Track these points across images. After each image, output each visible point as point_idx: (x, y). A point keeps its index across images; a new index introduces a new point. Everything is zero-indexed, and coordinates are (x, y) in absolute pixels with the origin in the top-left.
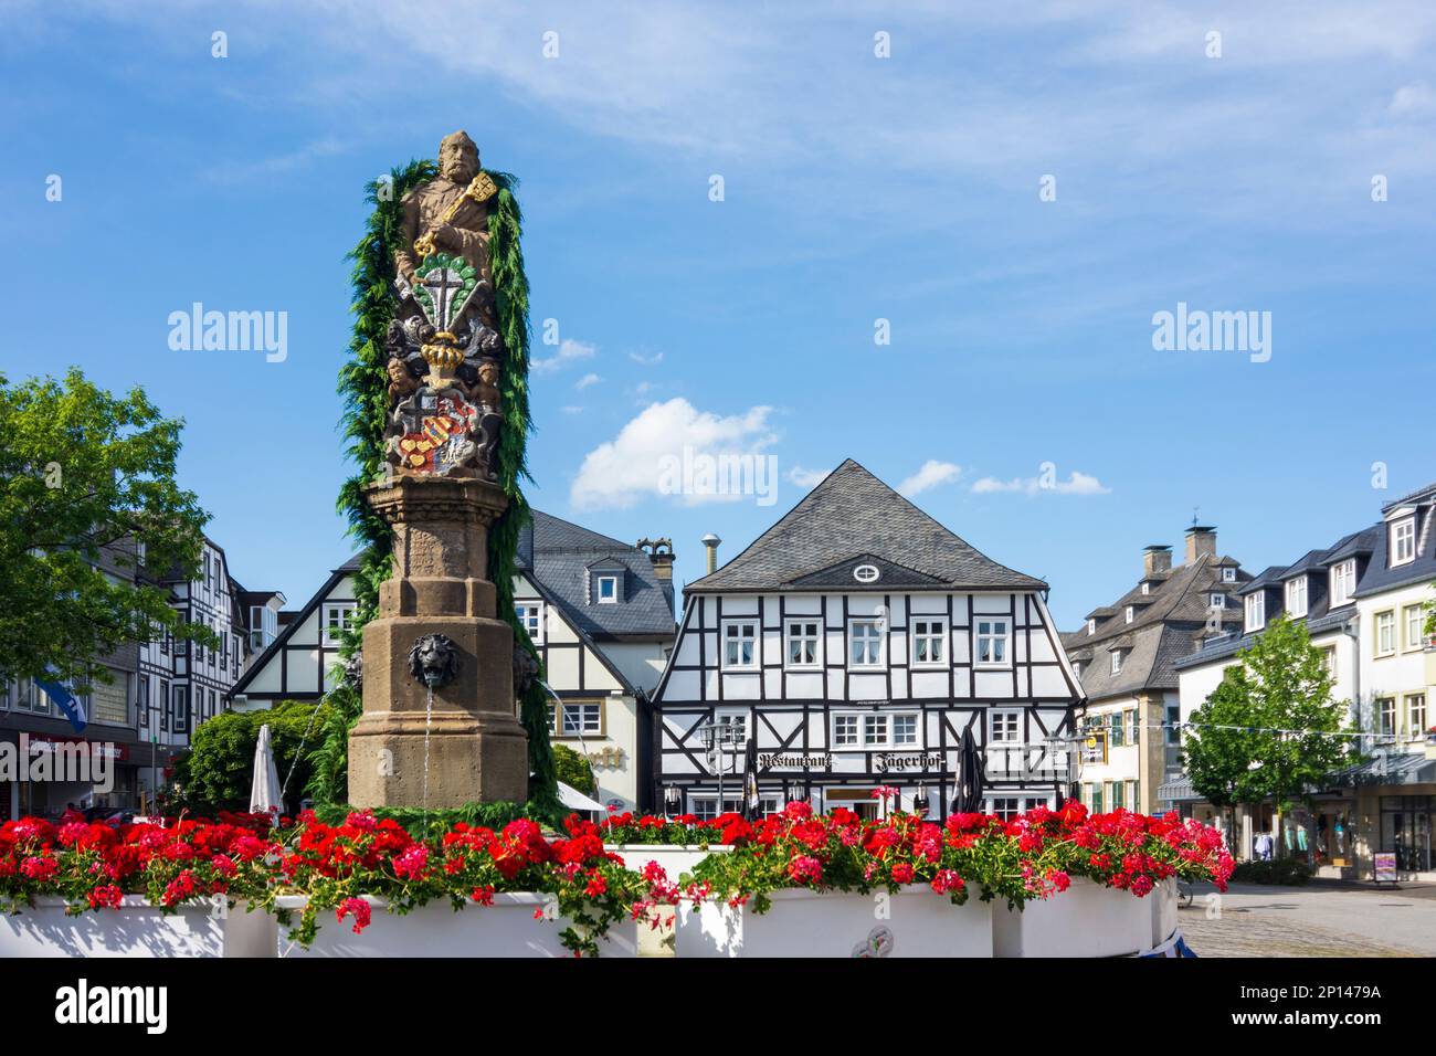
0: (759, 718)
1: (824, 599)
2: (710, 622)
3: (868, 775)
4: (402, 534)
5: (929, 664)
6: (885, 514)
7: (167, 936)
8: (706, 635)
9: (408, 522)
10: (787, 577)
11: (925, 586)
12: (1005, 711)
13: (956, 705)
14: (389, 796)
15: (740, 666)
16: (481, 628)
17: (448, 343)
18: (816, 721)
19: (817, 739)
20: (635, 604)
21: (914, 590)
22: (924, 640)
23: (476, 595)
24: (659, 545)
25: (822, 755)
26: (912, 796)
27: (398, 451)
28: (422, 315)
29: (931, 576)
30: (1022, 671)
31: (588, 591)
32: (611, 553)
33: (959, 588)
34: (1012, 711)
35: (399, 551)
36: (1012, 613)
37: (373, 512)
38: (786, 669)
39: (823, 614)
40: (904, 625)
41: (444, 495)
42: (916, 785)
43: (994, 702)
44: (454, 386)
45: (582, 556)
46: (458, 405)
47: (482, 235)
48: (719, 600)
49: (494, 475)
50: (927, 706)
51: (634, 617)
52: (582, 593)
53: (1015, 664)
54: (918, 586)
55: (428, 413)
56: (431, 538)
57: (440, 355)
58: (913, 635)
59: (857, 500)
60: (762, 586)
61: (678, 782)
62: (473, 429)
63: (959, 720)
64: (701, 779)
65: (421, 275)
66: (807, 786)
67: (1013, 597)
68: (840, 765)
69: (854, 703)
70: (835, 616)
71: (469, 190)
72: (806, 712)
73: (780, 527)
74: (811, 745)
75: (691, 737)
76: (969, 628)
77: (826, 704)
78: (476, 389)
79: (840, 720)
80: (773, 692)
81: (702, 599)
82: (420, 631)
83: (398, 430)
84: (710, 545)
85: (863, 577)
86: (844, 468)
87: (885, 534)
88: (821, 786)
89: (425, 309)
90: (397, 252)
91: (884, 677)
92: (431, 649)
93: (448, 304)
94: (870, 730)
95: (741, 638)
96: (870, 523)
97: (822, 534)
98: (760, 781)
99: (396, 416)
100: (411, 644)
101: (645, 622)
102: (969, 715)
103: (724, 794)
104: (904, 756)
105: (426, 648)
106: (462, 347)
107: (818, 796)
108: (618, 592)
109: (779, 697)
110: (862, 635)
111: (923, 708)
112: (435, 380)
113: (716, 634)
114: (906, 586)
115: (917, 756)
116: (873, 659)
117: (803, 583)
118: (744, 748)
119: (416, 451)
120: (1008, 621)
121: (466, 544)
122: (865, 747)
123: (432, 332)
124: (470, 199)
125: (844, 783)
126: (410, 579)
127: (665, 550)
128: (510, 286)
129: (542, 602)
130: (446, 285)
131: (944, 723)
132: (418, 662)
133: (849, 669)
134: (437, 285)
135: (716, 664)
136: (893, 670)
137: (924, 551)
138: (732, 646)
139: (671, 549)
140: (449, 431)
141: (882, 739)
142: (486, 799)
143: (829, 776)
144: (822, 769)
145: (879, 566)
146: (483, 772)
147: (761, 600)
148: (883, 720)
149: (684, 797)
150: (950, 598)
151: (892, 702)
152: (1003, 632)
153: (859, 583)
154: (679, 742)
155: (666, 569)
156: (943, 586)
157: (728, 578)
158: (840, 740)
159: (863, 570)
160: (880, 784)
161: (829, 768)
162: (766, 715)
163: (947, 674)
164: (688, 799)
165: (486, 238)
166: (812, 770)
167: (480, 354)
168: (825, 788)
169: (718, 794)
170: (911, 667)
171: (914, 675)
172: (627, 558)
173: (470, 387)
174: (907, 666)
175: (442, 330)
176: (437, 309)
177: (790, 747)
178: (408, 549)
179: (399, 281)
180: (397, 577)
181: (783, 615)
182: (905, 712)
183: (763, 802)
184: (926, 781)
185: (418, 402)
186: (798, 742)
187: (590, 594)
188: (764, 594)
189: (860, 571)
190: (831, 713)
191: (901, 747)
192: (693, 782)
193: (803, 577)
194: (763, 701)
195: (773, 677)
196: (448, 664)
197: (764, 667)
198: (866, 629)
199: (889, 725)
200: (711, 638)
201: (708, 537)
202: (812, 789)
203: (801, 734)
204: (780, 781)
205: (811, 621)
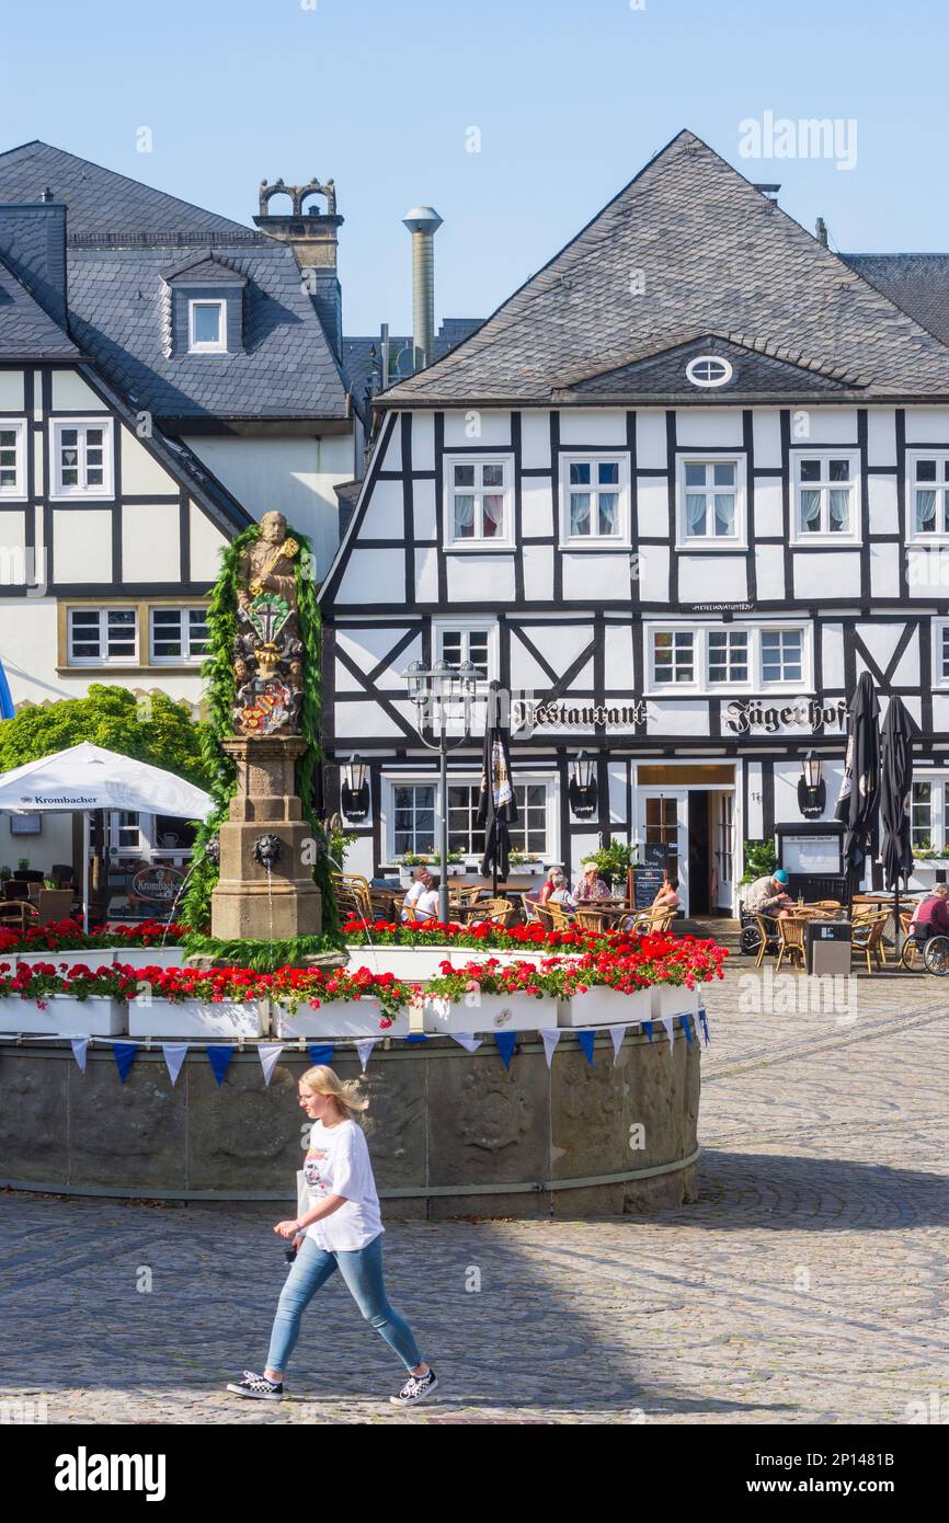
0: (513, 637)
1: (631, 418)
2: (423, 459)
3: (714, 740)
4: (244, 768)
5: (824, 537)
6: (750, 246)
7: (235, 1012)
8: (416, 483)
9: (248, 761)
10: (565, 377)
11: (816, 395)
13: (875, 612)
14: (243, 933)
15: (478, 541)
16: (296, 829)
17: (272, 651)
18: (618, 640)
19: (619, 674)
20: (265, 355)
21: (798, 402)
22: (816, 492)
23: (290, 807)
24: (307, 193)
25: (629, 703)
26: (795, 778)
27: (241, 717)
28: (256, 633)
29: (826, 376)
31: (166, 328)
32: (214, 245)
33: (877, 400)
35: (242, 779)
37: (225, 754)
38: (562, 546)
39: (631, 446)
40: (779, 465)
41: (272, 747)
42: (802, 757)
43: (944, 605)
44: (275, 676)
45: (154, 252)
46: (278, 688)
47: (291, 577)
48: (439, 419)
50: (822, 613)
51: (264, 383)
52: (154, 332)
54: (804, 395)
55: (259, 693)
56: (262, 772)
57: (267, 659)
58: (796, 485)
59: (698, 215)
60: (518, 394)
61: (364, 754)
62: (287, 703)
63: (880, 639)
64: (408, 746)
65: (254, 607)
66: (603, 759)
68: (663, 722)
69: (688, 609)
70: (652, 451)
71: (282, 550)
72: (600, 624)
74: (610, 684)
75: (389, 671)
76: (899, 470)
77: (636, 610)
78: (288, 677)
79: (661, 639)
80: (539, 588)
81: (407, 420)
82: (258, 832)
83: (239, 704)
84: (419, 230)
85: (704, 377)
86: (676, 149)
87: (748, 289)
88: (627, 759)
89: (257, 629)
90: (238, 591)
91: (742, 561)
92: (267, 844)
93: (271, 626)
94: (716, 657)
95: (478, 489)
96: (721, 264)
98: (514, 752)
99: (240, 695)
100: (253, 840)
101: (286, 394)
102: (897, 630)
103: (449, 775)
104: (780, 706)
105: (264, 844)
106: (280, 652)
107: (623, 777)
108: (229, 331)
109: (550, 597)
110: (703, 483)
111: (814, 617)
112: (263, 673)
113: (432, 482)
114: (781, 395)
116: (722, 527)
117: (593, 390)
118: (485, 691)
119: (252, 717)
121: (283, 775)
122: (708, 688)
123: (262, 644)
124: (283, 556)
125: (670, 755)
126: (250, 797)
127: (321, 202)
128: (308, 612)
129: (110, 420)
130: (269, 613)
131: (853, 645)
132: (259, 852)
133: (678, 546)
134: (265, 613)
135: (434, 537)
136: (758, 548)
137: (819, 321)
138: (464, 503)
139: (333, 203)
140: (272, 705)
141: (740, 674)
142: (300, 934)
143: (642, 741)
144: (629, 729)
145: (732, 358)
146: (298, 917)
147: (516, 419)
148: (741, 638)
149: (376, 780)
150: (862, 417)
151: (757, 606)
153: (695, 389)
154: (367, 680)
155: (324, 247)
156: (849, 394)
157: (454, 378)
158: (663, 675)
159: (703, 366)
160: (735, 756)
161: (641, 727)
162: (527, 630)
163: (857, 556)
164: (383, 783)
165: (293, 581)
166: (612, 730)
167: (291, 655)
168: (635, 763)
169: (438, 775)
170: (792, 543)
171: (797, 558)
172: (247, 258)
173: (285, 675)
174: (784, 540)
175: (268, 642)
176: (264, 629)
177: (571, 687)
178: (248, 778)
179: (240, 610)
180: (241, 797)
181: (556, 447)
182: (781, 623)
183: (521, 789)
184: (820, 750)
185: (253, 686)
186: (585, 680)
187: (172, 335)
188: (522, 410)
189: (697, 367)
190: (646, 625)
191: (775, 688)
192: (391, 753)
193: (594, 377)
194: (521, 604)
195: (538, 561)
196: (277, 853)
197: (521, 541)
198: (710, 474)
199: (753, 647)
200: (424, 490)
201: (417, 214)
202: (611, 765)
203: (590, 666)
204: (552, 751)
205: (608, 458)
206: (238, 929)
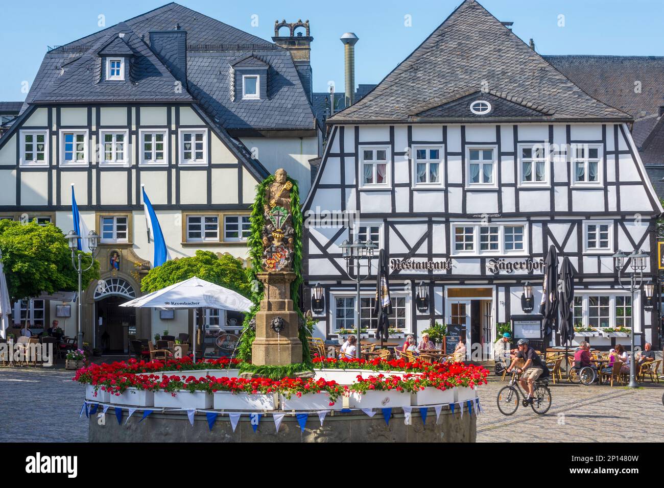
0: (391, 229)
1: (445, 129)
2: (349, 147)
3: (483, 277)
4: (267, 287)
5: (533, 184)
6: (500, 50)
7: (263, 398)
8: (346, 158)
9: (269, 283)
10: (415, 110)
11: (530, 118)
12: (598, 223)
13: (556, 218)
14: (266, 362)
15: (374, 185)
17: (280, 233)
18: (439, 231)
19: (439, 247)
20: (277, 100)
21: (521, 122)
22: (530, 163)
23: (288, 305)
24: (296, 26)
25: (444, 260)
26: (520, 294)
27: (266, 263)
28: (273, 225)
29: (534, 110)
30: (612, 189)
31: (232, 88)
32: (254, 50)
33: (558, 120)
34: (604, 223)
35: (266, 292)
36: (604, 141)
37: (258, 280)
38: (413, 187)
39: (445, 141)
40: (512, 150)
41: (280, 277)
42: (523, 285)
43: (588, 215)
44: (281, 244)
45: (227, 53)
46: (283, 250)
47: (289, 199)
48: (357, 129)
49: (293, 269)
50: (532, 219)
51: (276, 113)
52: (227, 90)
53: (606, 183)
54: (524, 118)
55: (274, 252)
56: (275, 288)
57: (278, 236)
58: (520, 160)
59: (475, 36)
60: (393, 118)
61: (322, 282)
62: (287, 257)
63: (559, 230)
64: (343, 279)
65: (272, 213)
66: (432, 285)
67: (604, 127)
68: (459, 269)
69: (471, 216)
70: (454, 143)
71: (285, 187)
72: (430, 223)
73: (409, 63)
74: (435, 251)
75: (334, 244)
76: (568, 153)
77: (447, 217)
78: (287, 245)
79: (459, 230)
80: (402, 207)
81: (342, 129)
82: (273, 316)
83: (265, 257)
84: (348, 43)
85: (478, 110)
86: (465, 6)
87: (499, 69)
88: (443, 285)
89: (273, 223)
90: (264, 205)
91: (496, 195)
92: (277, 322)
93: (280, 221)
94: (483, 238)
95: (375, 161)
96: (486, 59)
97: (445, 69)
98: (391, 282)
99: (265, 253)
100: (271, 320)
101: (287, 118)
102: (567, 226)
103: (361, 293)
104: (513, 261)
106: (284, 233)
107: (441, 294)
108: (261, 89)
109: (408, 211)
110: (478, 159)
111: (529, 220)
112: (276, 243)
113: (354, 158)
114: (514, 118)
115: (523, 260)
116: (486, 179)
117: (427, 116)
118: (378, 254)
119: (271, 263)
120: (600, 148)
121: (285, 290)
122: (480, 252)
123: (275, 230)
124: (285, 189)
125: (462, 284)
126: (270, 300)
127: (303, 31)
128: (297, 215)
129: (206, 129)
130: (279, 215)
131: (547, 233)
132: (274, 325)
133: (466, 188)
134: (277, 216)
135: (355, 183)
136: (503, 189)
137: (531, 85)
138: (368, 168)
139: (308, 31)
140: (280, 257)
141: (494, 247)
142: (293, 363)
143: (449, 277)
144: (443, 272)
145: (491, 101)
146: (292, 355)
147: (392, 129)
148: (495, 230)
149: (328, 295)
150: (551, 128)
151: (503, 215)
152: (596, 157)
153: (474, 115)
154: (323, 249)
155: (304, 51)
156: (545, 118)
157: (364, 110)
158: (459, 247)
159: (478, 105)
160: (492, 284)
161: (449, 271)
162: (397, 226)
163: (548, 192)
164: (331, 296)
165: (290, 201)
166: (436, 272)
167: (289, 235)
168: (446, 287)
169: (356, 293)
170: (519, 186)
171: (521, 193)
172: (269, 56)
174: (515, 185)
175: (278, 229)
176: (277, 223)
177: (417, 252)
178: (269, 291)
179: (265, 214)
180: (265, 300)
181: (410, 142)
182: (513, 223)
183: (394, 299)
184: (531, 281)
185: (271, 249)
186: (423, 249)
187: (235, 90)
188: (395, 125)
189: (474, 106)
190: (451, 224)
191: (511, 253)
192: (335, 282)
193: (428, 110)
194: (394, 214)
195: (402, 195)
196: (282, 325)
197: (394, 185)
198: (481, 154)
199: (501, 234)
200: (350, 162)
201: (346, 36)
202: (435, 288)
203: (426, 242)
204: (409, 282)
205: (434, 147)
206: (264, 361)
